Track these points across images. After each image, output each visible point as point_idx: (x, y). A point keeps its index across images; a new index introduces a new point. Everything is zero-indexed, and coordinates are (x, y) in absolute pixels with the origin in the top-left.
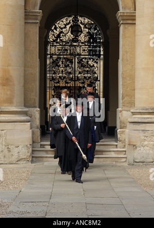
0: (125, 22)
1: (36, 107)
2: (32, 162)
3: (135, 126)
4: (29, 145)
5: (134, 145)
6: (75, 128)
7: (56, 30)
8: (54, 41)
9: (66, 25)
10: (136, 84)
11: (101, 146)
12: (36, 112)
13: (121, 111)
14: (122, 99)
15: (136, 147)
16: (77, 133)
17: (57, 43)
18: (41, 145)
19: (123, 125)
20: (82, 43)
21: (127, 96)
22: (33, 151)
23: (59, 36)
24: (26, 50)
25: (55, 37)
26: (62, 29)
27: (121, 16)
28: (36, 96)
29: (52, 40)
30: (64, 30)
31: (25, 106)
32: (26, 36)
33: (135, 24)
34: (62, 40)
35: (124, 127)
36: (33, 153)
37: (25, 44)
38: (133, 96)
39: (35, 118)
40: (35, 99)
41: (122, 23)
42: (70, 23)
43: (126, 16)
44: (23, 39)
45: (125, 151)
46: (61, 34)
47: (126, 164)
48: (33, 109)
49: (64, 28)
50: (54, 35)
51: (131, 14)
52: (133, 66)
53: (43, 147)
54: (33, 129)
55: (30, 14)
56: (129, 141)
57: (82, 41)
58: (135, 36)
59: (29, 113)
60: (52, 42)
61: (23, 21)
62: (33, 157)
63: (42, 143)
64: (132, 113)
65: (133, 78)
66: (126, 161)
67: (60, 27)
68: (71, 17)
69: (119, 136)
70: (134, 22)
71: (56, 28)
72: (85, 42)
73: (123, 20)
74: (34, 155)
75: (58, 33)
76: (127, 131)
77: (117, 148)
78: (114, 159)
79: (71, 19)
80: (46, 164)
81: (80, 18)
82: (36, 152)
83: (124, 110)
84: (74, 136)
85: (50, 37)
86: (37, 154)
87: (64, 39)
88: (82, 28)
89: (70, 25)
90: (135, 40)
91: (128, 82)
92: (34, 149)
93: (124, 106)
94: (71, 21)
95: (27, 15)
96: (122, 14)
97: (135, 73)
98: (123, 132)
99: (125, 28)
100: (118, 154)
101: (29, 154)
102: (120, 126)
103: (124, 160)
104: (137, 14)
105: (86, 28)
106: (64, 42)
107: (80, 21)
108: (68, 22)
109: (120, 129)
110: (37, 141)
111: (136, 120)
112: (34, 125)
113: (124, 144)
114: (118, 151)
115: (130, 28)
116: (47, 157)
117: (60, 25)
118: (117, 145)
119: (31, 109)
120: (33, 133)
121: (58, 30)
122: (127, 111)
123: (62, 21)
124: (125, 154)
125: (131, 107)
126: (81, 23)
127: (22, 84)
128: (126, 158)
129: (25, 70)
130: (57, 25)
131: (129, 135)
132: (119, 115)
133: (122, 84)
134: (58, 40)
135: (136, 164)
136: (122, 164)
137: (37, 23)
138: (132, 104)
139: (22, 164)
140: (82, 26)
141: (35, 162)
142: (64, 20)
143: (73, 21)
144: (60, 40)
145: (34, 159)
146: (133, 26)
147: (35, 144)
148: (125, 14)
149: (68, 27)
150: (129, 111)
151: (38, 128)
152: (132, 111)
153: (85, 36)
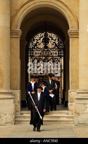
0: (72, 36)
1: (17, 90)
2: (15, 124)
3: (78, 101)
4: (12, 114)
5: (78, 113)
6: (37, 101)
7: (34, 41)
8: (33, 48)
9: (40, 38)
10: (79, 75)
11: (58, 114)
12: (18, 93)
13: (70, 92)
14: (71, 84)
15: (80, 114)
16: (38, 104)
17: (35, 49)
18: (21, 113)
19: (72, 100)
20: (50, 49)
21: (74, 82)
22: (16, 117)
23: (36, 45)
24: (11, 54)
25: (33, 45)
26: (38, 40)
27: (70, 32)
28: (18, 83)
29: (32, 47)
30: (39, 41)
31: (11, 89)
32: (11, 45)
33: (78, 37)
34: (38, 47)
35: (73, 102)
36: (15, 119)
37: (10, 50)
38: (77, 82)
39: (17, 96)
40: (17, 85)
41: (71, 37)
42: (42, 37)
43: (73, 33)
44: (9, 47)
45: (73, 117)
46: (38, 44)
47: (73, 125)
48: (16, 91)
49: (39, 40)
50: (33, 44)
51: (76, 32)
52: (77, 63)
53: (22, 115)
54: (16, 103)
55: (14, 32)
56: (75, 111)
57: (50, 48)
58: (79, 45)
59: (13, 93)
60: (31, 48)
61: (9, 36)
62: (15, 121)
63: (21, 112)
64: (77, 93)
65: (77, 71)
66: (73, 123)
67: (36, 39)
68: (43, 33)
69: (69, 107)
70: (78, 36)
71: (34, 40)
72: (52, 48)
73: (71, 35)
74: (16, 120)
75: (35, 43)
76: (74, 104)
77: (68, 115)
78: (66, 122)
79: (43, 34)
80: (23, 125)
81: (49, 34)
82: (18, 118)
83: (72, 91)
84: (36, 105)
85: (30, 45)
86: (18, 119)
87: (39, 46)
88: (50, 40)
89: (43, 38)
90: (78, 47)
91: (75, 73)
92: (16, 116)
93: (72, 88)
94: (43, 36)
95: (12, 33)
96: (70, 31)
97: (78, 68)
98: (72, 105)
99: (73, 40)
100: (68, 119)
101: (13, 119)
102: (70, 101)
103: (72, 122)
104: (79, 32)
105: (53, 40)
106: (40, 48)
107: (49, 36)
108: (42, 36)
109: (70, 103)
110: (18, 111)
111: (79, 97)
112: (16, 101)
113: (72, 112)
114: (68, 117)
115: (76, 40)
116: (24, 121)
117: (36, 38)
118: (68, 113)
119: (14, 91)
120: (16, 106)
121: (35, 41)
122: (74, 91)
123: (38, 36)
124: (73, 119)
125: (76, 89)
126: (50, 37)
127: (9, 75)
128: (74, 121)
129: (11, 67)
130: (35, 38)
131: (75, 107)
132: (69, 94)
133: (71, 75)
134: (36, 48)
135: (79, 125)
136: (71, 125)
137: (18, 37)
138: (77, 87)
139: (9, 125)
140: (50, 39)
141: (17, 124)
142: (39, 35)
143: (44, 35)
144: (37, 47)
145: (16, 122)
146: (77, 39)
147: (17, 113)
148: (73, 32)
149: (42, 39)
150: (76, 91)
151: (19, 103)
152: (77, 91)
153: (52, 45)
